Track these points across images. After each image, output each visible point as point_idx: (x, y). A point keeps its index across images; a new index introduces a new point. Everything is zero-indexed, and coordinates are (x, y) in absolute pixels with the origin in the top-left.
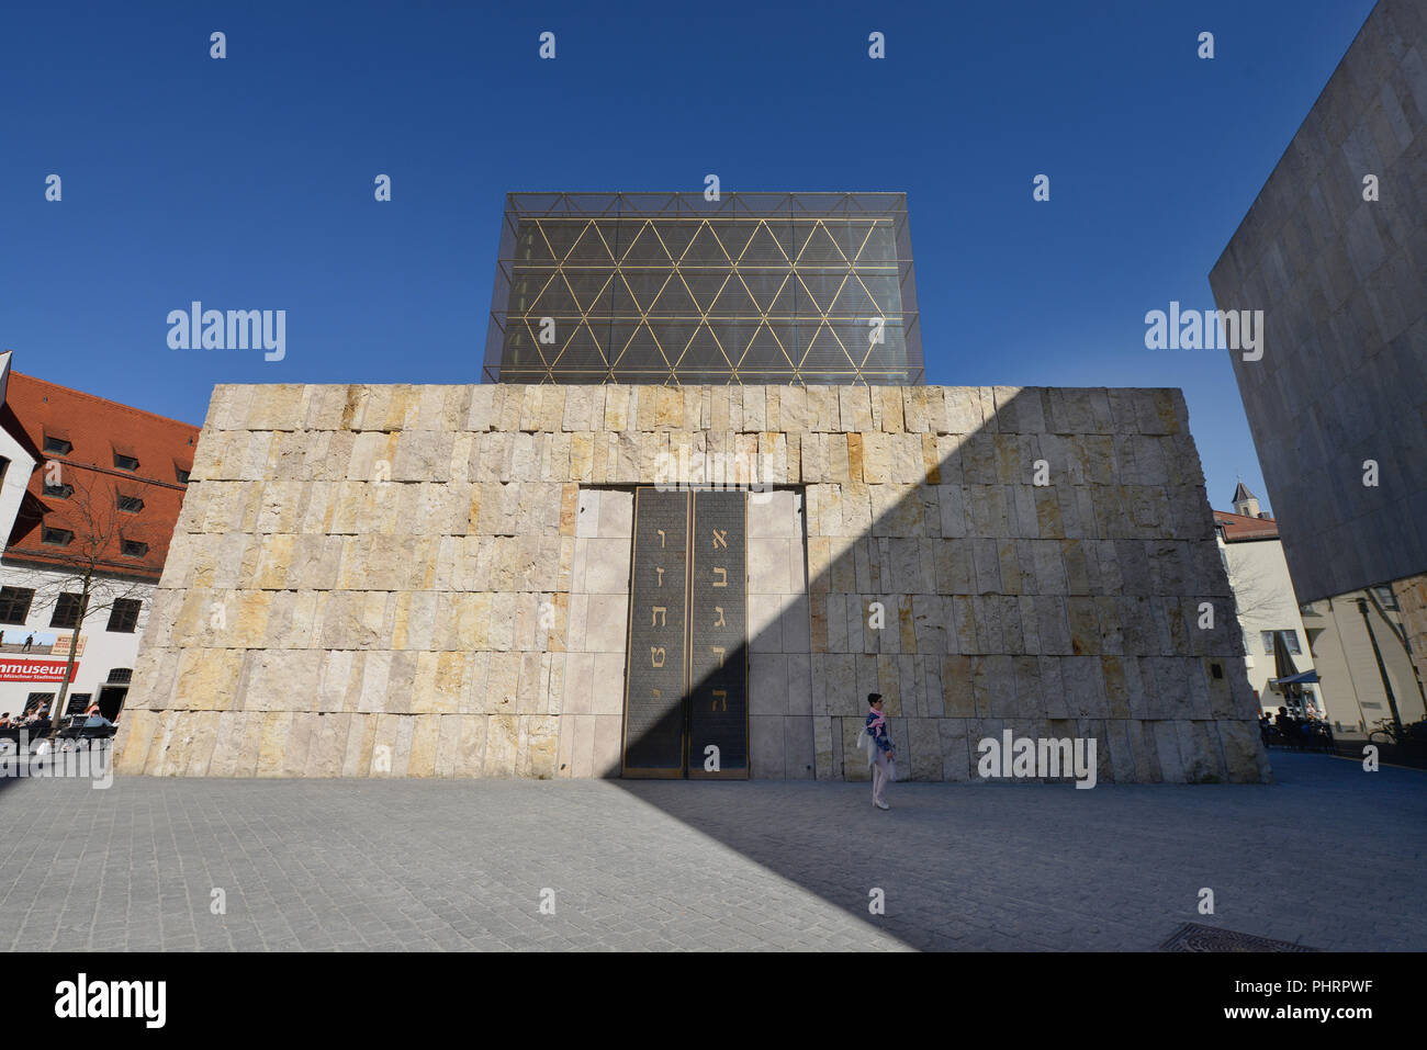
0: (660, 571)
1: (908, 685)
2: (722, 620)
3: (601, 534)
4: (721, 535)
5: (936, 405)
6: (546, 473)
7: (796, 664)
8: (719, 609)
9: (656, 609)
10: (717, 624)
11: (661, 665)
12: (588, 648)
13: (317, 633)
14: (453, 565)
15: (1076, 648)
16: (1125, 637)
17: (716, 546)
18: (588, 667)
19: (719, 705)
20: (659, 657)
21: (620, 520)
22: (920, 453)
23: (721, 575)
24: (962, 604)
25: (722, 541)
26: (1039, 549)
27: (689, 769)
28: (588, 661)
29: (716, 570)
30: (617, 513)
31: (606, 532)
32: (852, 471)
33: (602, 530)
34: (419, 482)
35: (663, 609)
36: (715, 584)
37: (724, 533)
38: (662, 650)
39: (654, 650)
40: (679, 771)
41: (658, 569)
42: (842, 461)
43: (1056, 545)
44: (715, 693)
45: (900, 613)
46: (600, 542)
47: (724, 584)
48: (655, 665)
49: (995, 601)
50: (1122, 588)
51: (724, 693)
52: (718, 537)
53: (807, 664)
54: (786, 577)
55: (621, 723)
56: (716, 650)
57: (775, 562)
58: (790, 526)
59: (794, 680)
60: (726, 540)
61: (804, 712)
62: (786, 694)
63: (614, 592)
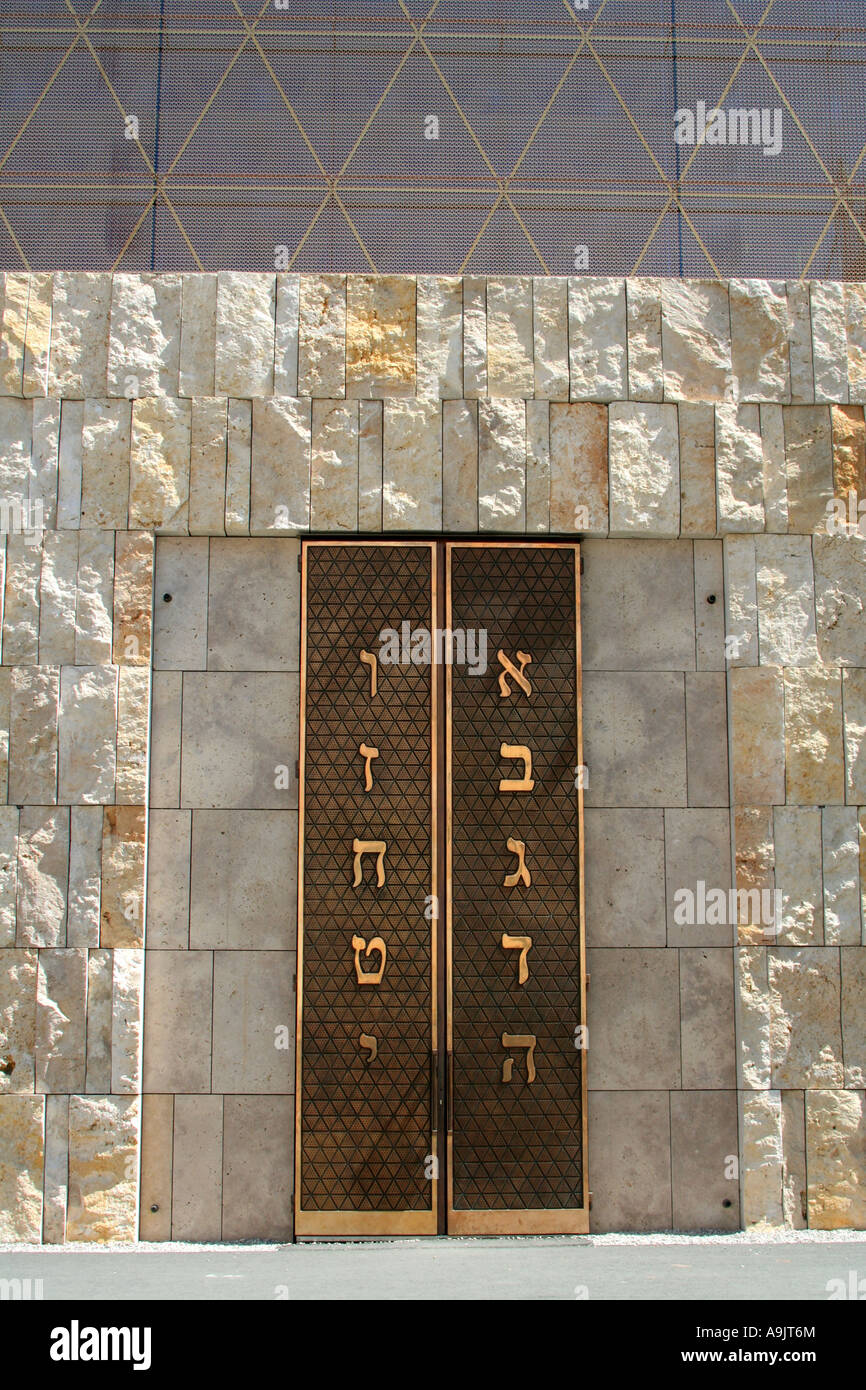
0: (369, 752)
2: (524, 872)
3: (216, 660)
4: (517, 664)
6: (70, 506)
7: (698, 973)
8: (516, 846)
9: (360, 847)
10: (511, 881)
11: (375, 978)
12: (196, 942)
17: (505, 691)
18: (201, 983)
19: (520, 1069)
20: (372, 960)
21: (260, 626)
23: (516, 766)
25: (519, 676)
27: (452, 1212)
28: (199, 971)
29: (508, 751)
30: (253, 608)
31: (229, 655)
33: (217, 650)
35: (380, 847)
36: (506, 785)
37: (524, 658)
38: (378, 943)
39: (358, 943)
40: (429, 1218)
41: (364, 749)
44: (508, 1040)
46: (213, 681)
47: (526, 784)
48: (364, 978)
51: (529, 1041)
52: (509, 666)
53: (725, 972)
54: (676, 766)
55: (286, 1112)
56: (509, 942)
57: (650, 730)
58: (686, 641)
59: (695, 1009)
60: (530, 677)
61: (717, 1082)
62: (676, 1043)
63: (253, 806)
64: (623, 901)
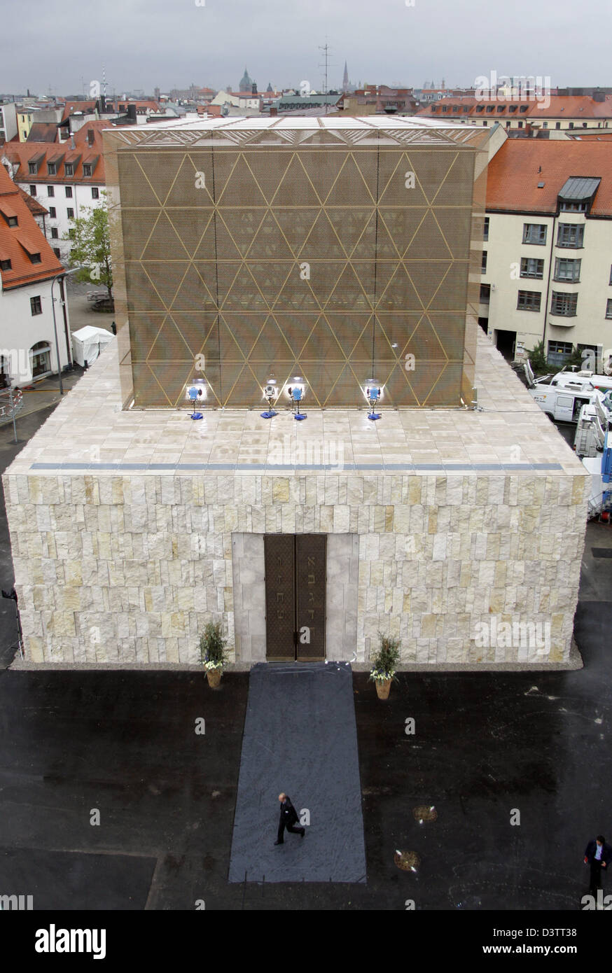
0: (280, 576)
1: (403, 626)
2: (313, 599)
4: (312, 559)
5: (440, 488)
6: (212, 527)
7: (350, 614)
8: (311, 594)
9: (278, 594)
10: (310, 600)
11: (282, 618)
12: (245, 608)
13: (107, 605)
14: (169, 574)
15: (490, 610)
16: (517, 605)
17: (309, 565)
18: (246, 616)
20: (281, 614)
21: (256, 549)
22: (427, 516)
23: (311, 580)
24: (437, 591)
25: (312, 562)
26: (483, 564)
27: (298, 658)
28: (245, 614)
29: (310, 576)
30: (254, 545)
31: (248, 554)
32: (386, 527)
33: (246, 554)
34: (141, 533)
35: (282, 594)
36: (309, 582)
37: (314, 558)
38: (282, 611)
39: (278, 611)
40: (293, 658)
42: (381, 522)
43: (493, 564)
45: (405, 595)
46: (246, 559)
47: (314, 582)
48: (279, 618)
49: (455, 590)
50: (522, 584)
51: (313, 628)
52: (310, 560)
53: (355, 614)
54: (347, 576)
55: (264, 638)
56: (309, 611)
57: (341, 569)
58: (350, 552)
59: (349, 621)
60: (314, 561)
61: (353, 634)
62: (345, 626)
63: (255, 583)
64: (334, 601)
